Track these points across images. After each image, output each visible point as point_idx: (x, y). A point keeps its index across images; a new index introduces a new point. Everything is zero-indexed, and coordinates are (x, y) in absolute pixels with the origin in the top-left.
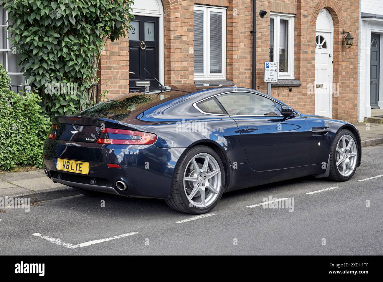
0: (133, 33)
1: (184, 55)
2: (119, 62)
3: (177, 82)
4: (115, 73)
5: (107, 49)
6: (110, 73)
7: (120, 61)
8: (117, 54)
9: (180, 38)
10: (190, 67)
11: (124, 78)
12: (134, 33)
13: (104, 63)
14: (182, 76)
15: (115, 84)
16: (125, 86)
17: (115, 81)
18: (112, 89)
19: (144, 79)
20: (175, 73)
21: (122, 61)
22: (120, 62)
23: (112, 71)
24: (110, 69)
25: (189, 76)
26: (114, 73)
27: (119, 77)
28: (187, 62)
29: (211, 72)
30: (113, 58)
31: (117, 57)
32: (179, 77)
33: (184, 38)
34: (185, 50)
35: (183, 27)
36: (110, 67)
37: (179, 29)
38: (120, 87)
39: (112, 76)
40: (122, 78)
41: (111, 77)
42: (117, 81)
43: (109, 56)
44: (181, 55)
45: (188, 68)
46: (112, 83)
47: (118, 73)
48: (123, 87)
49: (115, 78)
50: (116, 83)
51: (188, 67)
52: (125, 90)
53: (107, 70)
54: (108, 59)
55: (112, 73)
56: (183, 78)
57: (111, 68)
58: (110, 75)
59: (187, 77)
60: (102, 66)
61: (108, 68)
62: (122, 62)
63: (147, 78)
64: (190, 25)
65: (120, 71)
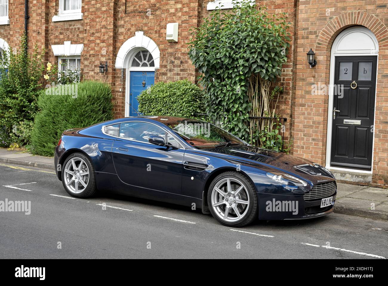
0: (345, 74)
4: (309, 110)
5: (303, 89)
6: (303, 110)
11: (318, 115)
12: (347, 74)
13: (299, 101)
15: (308, 119)
16: (318, 122)
17: (308, 117)
18: (305, 124)
19: (355, 118)
20: (381, 113)
21: (317, 99)
22: (314, 100)
23: (306, 108)
24: (304, 106)
27: (313, 113)
30: (307, 96)
31: (312, 96)
32: (386, 118)
36: (304, 104)
38: (314, 123)
40: (316, 114)
41: (305, 113)
42: (311, 117)
43: (304, 94)
46: (305, 118)
47: (312, 110)
49: (309, 114)
50: (310, 119)
53: (301, 106)
54: (303, 97)
55: (306, 110)
57: (306, 105)
58: (303, 112)
60: (296, 104)
61: (303, 105)
65: (314, 108)
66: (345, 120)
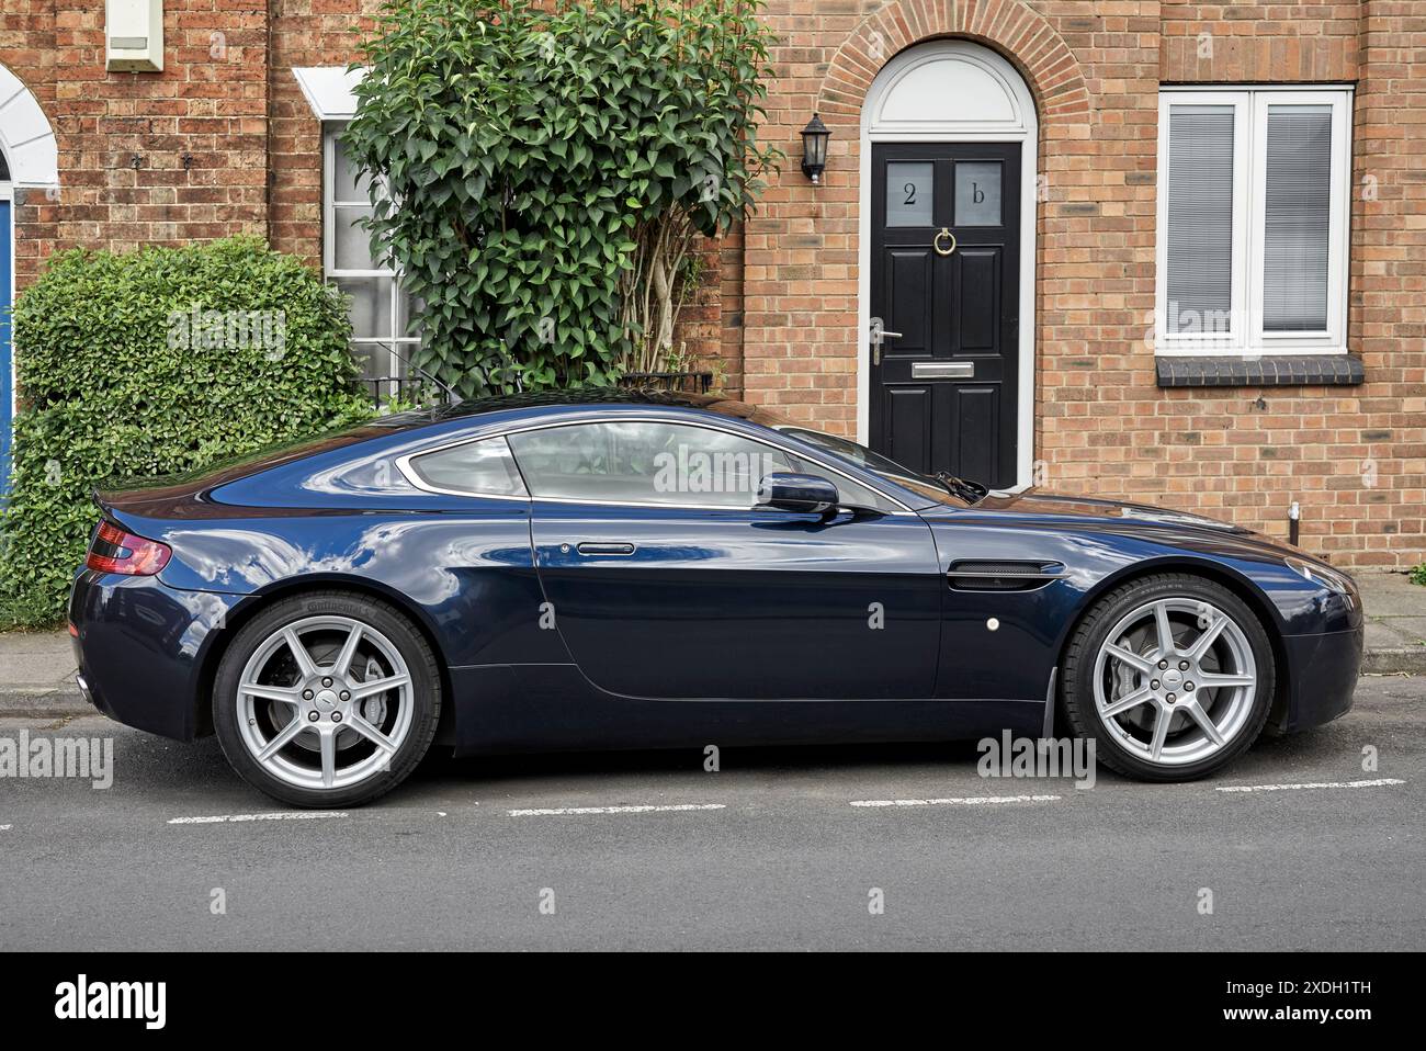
0: (907, 203)
1: (1110, 269)
2: (817, 300)
3: (1074, 363)
4: (801, 337)
5: (772, 261)
6: (778, 337)
7: (823, 298)
8: (810, 276)
9: (1091, 209)
10: (1135, 312)
11: (835, 352)
12: (913, 203)
13: (756, 305)
14: (1095, 345)
15: (799, 371)
16: (838, 378)
17: (798, 362)
18: (788, 389)
19: (951, 355)
20: (1061, 332)
21: (826, 297)
22: (820, 300)
23: (789, 330)
24: (781, 325)
25: (1130, 345)
26: (796, 336)
27: (818, 348)
28: (1123, 295)
29: (1267, 328)
30: (793, 287)
31: (812, 287)
32: (1081, 348)
33: (1108, 210)
34: (1112, 253)
35: (1106, 173)
36: (780, 316)
37: (1086, 179)
38: (822, 382)
39: (788, 344)
40: (827, 351)
41: (785, 348)
42: (807, 362)
43: (777, 281)
44: (1097, 271)
45: (1126, 314)
46: (786, 368)
47: (811, 335)
48: (832, 381)
49: (801, 351)
50: (806, 370)
51: (1126, 310)
52: (842, 392)
53: (768, 325)
54: (773, 290)
55: (788, 338)
56: (1103, 350)
57: (786, 320)
58: (778, 344)
59: (1122, 349)
60: (749, 316)
61: (776, 321)
62: (830, 301)
63: (964, 349)
64: (1139, 163)
65: (822, 329)
66: (917, 366)
